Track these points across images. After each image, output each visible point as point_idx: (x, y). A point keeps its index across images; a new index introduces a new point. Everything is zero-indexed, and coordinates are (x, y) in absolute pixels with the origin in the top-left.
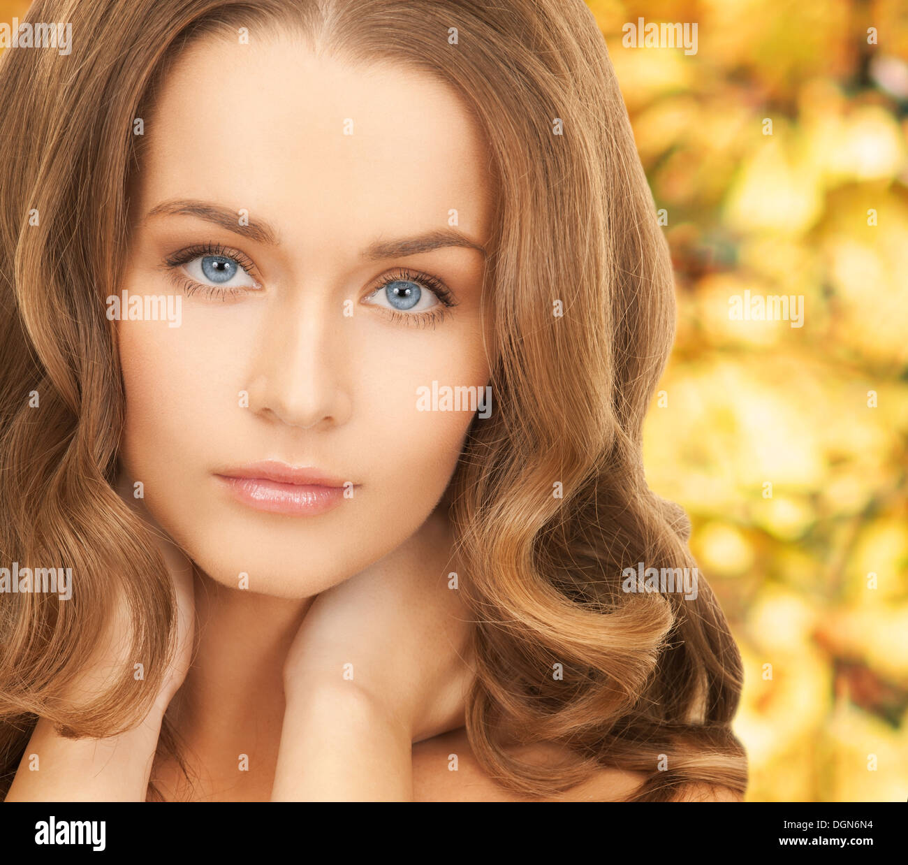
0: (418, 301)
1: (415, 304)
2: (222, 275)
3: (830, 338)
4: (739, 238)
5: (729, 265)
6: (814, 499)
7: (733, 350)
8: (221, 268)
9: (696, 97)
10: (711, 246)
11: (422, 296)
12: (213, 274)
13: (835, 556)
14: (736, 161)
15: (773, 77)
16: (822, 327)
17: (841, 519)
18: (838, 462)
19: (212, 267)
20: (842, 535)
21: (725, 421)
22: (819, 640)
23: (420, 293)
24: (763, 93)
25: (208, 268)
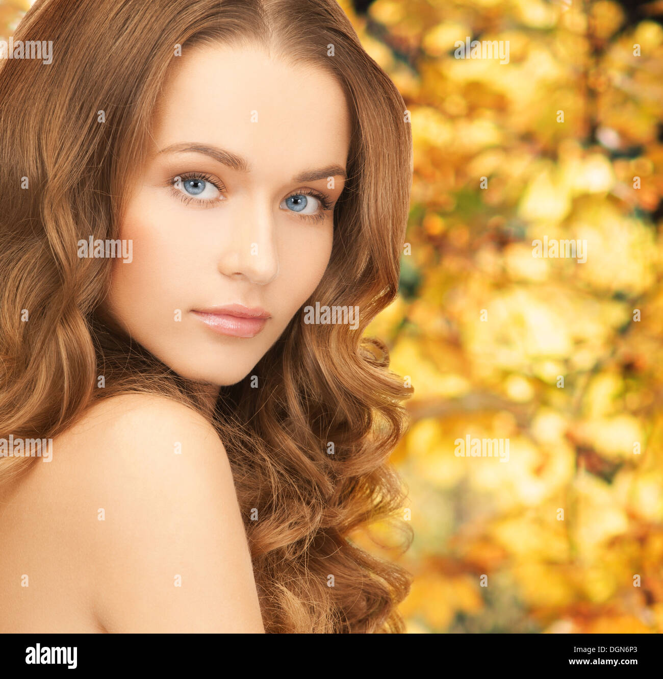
0: (305, 206)
1: (304, 208)
2: (196, 190)
3: (575, 277)
4: (526, 224)
5: (522, 238)
6: (566, 362)
7: (523, 283)
8: (196, 186)
9: (504, 149)
10: (511, 228)
11: (308, 204)
12: (191, 189)
13: (578, 393)
14: (525, 183)
15: (545, 138)
16: (570, 271)
17: (580, 373)
18: (579, 342)
19: (190, 185)
20: (581, 381)
21: (519, 321)
22: (569, 437)
23: (306, 201)
24: (539, 147)
25: (188, 186)
